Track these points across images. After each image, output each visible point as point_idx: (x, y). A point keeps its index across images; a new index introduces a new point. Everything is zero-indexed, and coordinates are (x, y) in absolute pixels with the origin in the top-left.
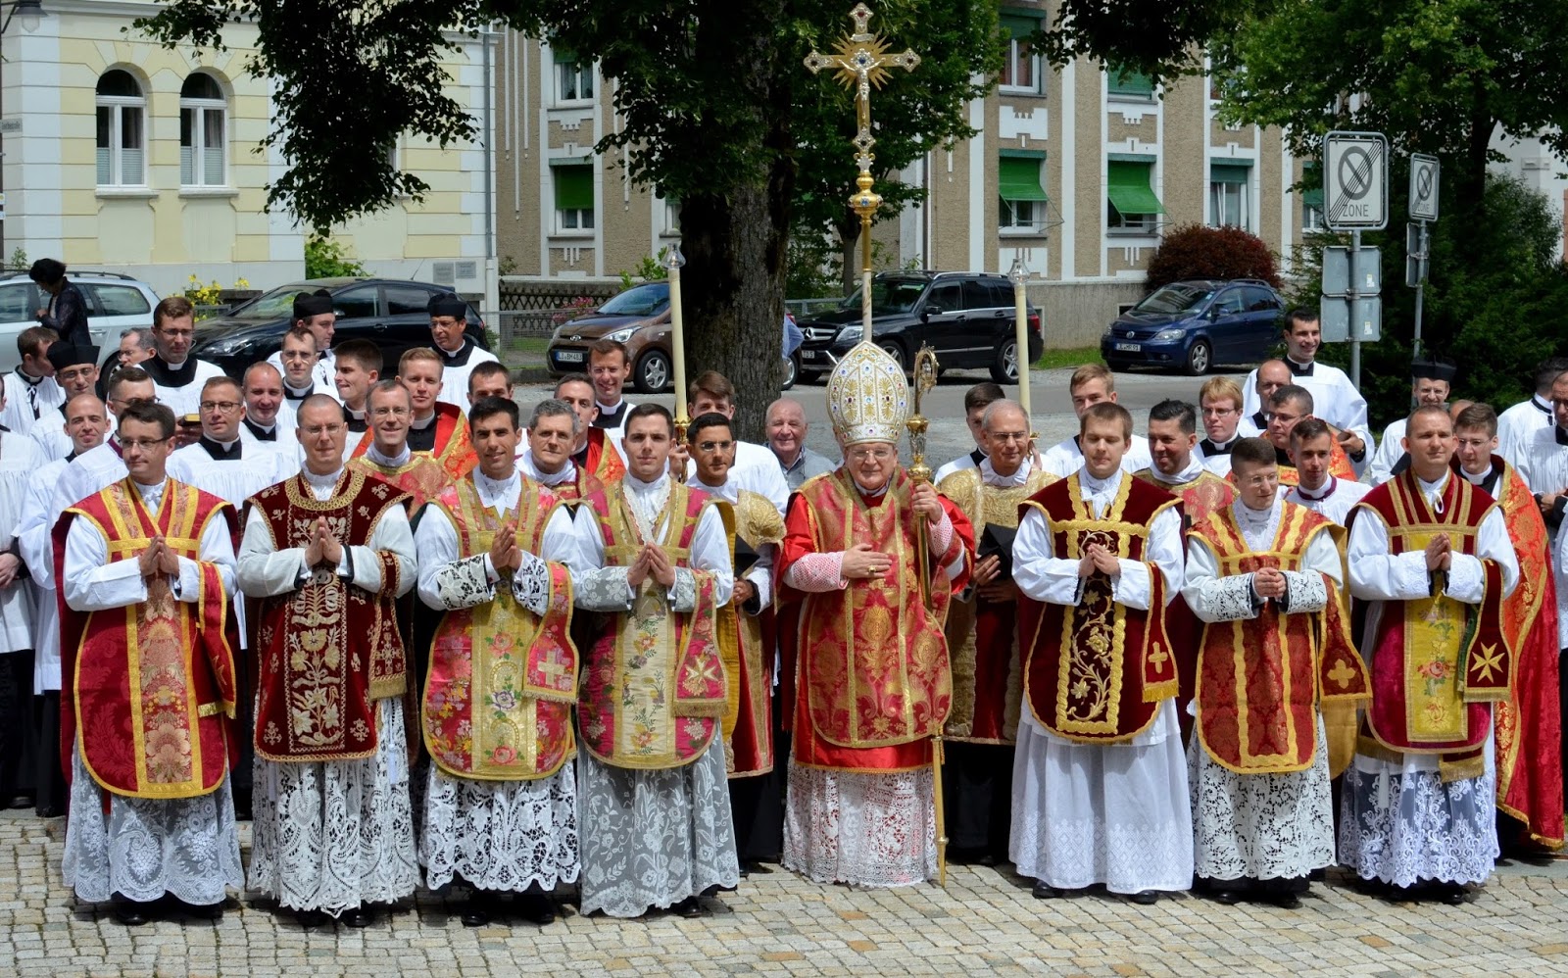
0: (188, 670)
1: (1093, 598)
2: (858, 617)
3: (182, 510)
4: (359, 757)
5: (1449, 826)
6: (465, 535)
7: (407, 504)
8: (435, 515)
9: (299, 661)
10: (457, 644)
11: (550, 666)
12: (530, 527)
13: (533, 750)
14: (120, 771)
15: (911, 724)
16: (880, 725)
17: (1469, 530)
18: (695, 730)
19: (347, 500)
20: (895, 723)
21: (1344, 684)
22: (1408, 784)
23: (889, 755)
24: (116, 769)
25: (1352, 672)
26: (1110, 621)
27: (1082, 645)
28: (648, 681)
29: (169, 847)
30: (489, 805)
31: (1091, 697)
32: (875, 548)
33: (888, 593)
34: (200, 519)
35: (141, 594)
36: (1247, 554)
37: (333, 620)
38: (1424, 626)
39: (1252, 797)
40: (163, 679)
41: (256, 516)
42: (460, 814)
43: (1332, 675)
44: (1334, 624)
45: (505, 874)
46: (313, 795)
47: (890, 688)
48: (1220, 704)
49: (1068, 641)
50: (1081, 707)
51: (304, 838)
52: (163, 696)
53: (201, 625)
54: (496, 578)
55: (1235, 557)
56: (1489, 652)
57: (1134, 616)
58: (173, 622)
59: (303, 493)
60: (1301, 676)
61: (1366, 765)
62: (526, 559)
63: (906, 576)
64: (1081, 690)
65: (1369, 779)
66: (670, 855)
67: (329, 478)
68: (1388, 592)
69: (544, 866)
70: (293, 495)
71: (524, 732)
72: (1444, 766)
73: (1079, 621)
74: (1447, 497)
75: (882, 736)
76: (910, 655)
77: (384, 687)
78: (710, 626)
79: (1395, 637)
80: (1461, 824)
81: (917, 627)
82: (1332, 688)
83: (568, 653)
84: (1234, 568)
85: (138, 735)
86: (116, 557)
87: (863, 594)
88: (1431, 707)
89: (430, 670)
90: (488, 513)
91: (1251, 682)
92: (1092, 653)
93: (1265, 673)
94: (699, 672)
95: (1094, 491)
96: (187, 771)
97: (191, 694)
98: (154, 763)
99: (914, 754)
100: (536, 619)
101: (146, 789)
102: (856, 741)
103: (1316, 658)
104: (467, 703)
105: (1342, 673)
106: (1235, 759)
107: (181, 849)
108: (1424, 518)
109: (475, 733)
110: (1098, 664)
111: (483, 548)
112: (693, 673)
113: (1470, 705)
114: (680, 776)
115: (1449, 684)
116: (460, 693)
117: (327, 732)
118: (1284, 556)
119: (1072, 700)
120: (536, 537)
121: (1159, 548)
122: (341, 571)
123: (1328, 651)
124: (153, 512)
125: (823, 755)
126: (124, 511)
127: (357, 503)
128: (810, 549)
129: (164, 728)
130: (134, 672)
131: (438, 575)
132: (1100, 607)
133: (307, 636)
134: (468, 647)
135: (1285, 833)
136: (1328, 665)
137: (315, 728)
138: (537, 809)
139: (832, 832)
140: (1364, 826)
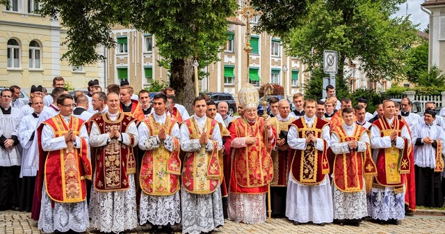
0: (78, 167)
1: (309, 148)
2: (249, 154)
3: (75, 123)
4: (124, 190)
5: (396, 205)
6: (151, 130)
7: (136, 122)
8: (143, 125)
9: (108, 164)
10: (149, 160)
11: (174, 165)
12: (168, 129)
13: (169, 188)
14: (58, 195)
15: (263, 181)
16: (255, 182)
17: (400, 131)
18: (214, 183)
19: (120, 120)
20: (259, 181)
21: (370, 170)
22: (386, 194)
23: (258, 189)
24: (57, 195)
25: (372, 167)
26: (314, 154)
27: (306, 160)
28: (203, 170)
29: (71, 217)
30: (157, 202)
31: (309, 173)
32: (253, 136)
33: (257, 148)
34: (80, 126)
35: (65, 146)
36: (347, 137)
37: (117, 153)
38: (390, 154)
39: (348, 199)
40: (71, 169)
41: (95, 125)
42: (149, 205)
43: (367, 168)
44: (368, 155)
45: (161, 221)
46: (111, 201)
47: (258, 172)
48: (340, 175)
49: (303, 158)
50: (307, 176)
51: (108, 212)
52: (71, 174)
53: (81, 155)
54: (160, 141)
55: (344, 138)
56: (405, 161)
57: (320, 152)
58: (74, 154)
59: (108, 119)
60: (360, 168)
61: (375, 190)
62: (167, 137)
63: (261, 143)
64: (307, 171)
65: (376, 194)
66: (208, 218)
67: (115, 115)
68: (381, 146)
69: (172, 218)
70: (105, 119)
71: (167, 183)
72: (395, 190)
73: (306, 154)
74: (394, 122)
75: (256, 184)
76: (262, 163)
77: (130, 171)
78: (217, 155)
79: (383, 158)
80: (399, 204)
81: (264, 156)
82: (367, 171)
83: (178, 162)
84: (344, 140)
85: (64, 185)
86: (57, 136)
87: (250, 148)
88: (392, 175)
89: (142, 166)
90: (157, 124)
91: (348, 169)
92: (309, 162)
93: (352, 166)
94: (214, 168)
95: (308, 121)
96: (78, 195)
97: (79, 173)
98: (68, 193)
99: (263, 189)
100: (170, 152)
101: (66, 200)
102: (249, 186)
103: (363, 164)
104: (152, 175)
105: (370, 167)
106: (344, 188)
107: (75, 217)
108: (389, 128)
109: (154, 183)
110: (311, 165)
111: (156, 134)
112: (212, 168)
113: (401, 175)
114: (210, 196)
115: (396, 169)
116: (149, 172)
117: (116, 183)
118: (356, 137)
119: (304, 174)
120: (170, 131)
121: (325, 135)
122: (119, 139)
123: (366, 162)
124: (67, 123)
125: (239, 190)
126: (59, 123)
127: (123, 122)
128: (236, 137)
129: (71, 183)
130: (63, 168)
131: (144, 141)
132: (311, 150)
133: (110, 157)
134: (152, 160)
135: (356, 207)
136: (366, 166)
137: (112, 182)
138: (170, 203)
139: (242, 210)
140: (375, 206)
